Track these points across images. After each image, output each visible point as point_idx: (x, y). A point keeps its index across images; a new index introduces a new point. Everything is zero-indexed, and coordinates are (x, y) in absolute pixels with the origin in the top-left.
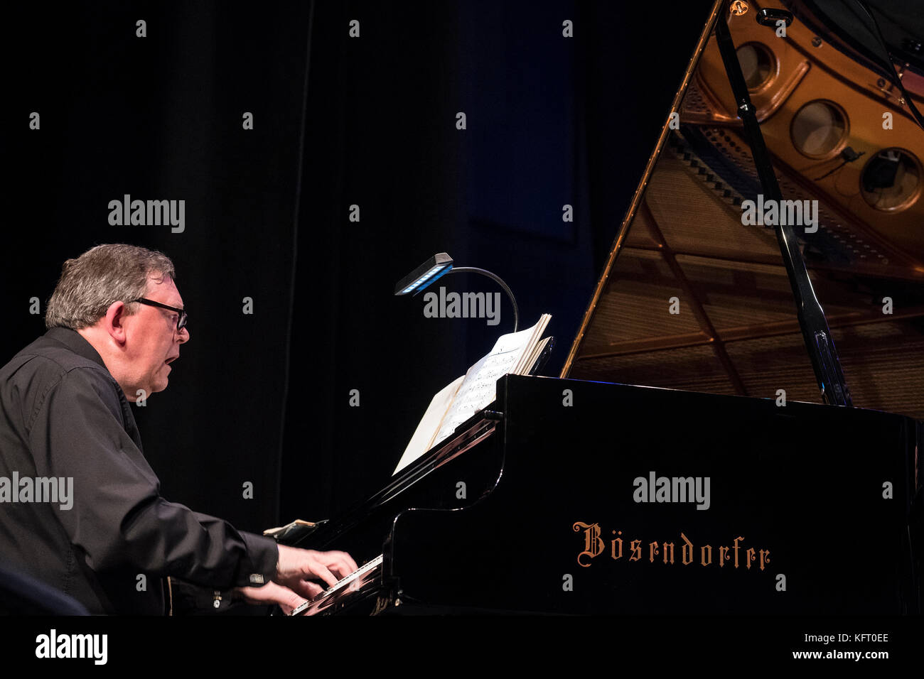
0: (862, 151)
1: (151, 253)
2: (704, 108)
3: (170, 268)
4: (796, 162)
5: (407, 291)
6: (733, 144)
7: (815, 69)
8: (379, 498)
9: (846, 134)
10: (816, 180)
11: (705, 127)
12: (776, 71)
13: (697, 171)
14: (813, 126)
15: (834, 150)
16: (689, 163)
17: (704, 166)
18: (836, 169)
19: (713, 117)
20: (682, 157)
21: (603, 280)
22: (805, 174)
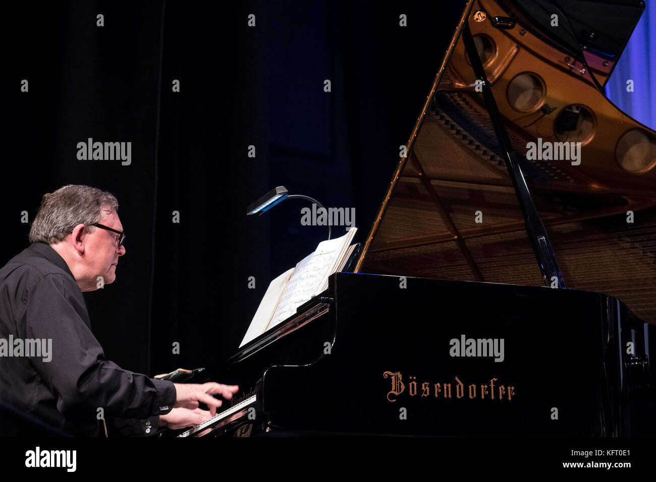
0: (554, 106)
1: (103, 192)
2: (449, 79)
3: (116, 204)
4: (511, 116)
5: (255, 212)
6: (467, 103)
7: (523, 51)
8: (238, 358)
9: (544, 95)
10: (525, 127)
11: (449, 92)
12: (496, 53)
13: (444, 122)
14: (521, 90)
15: (535, 106)
16: (438, 117)
17: (449, 119)
18: (538, 120)
19: (455, 86)
20: (434, 113)
21: (386, 200)
22: (517, 123)
